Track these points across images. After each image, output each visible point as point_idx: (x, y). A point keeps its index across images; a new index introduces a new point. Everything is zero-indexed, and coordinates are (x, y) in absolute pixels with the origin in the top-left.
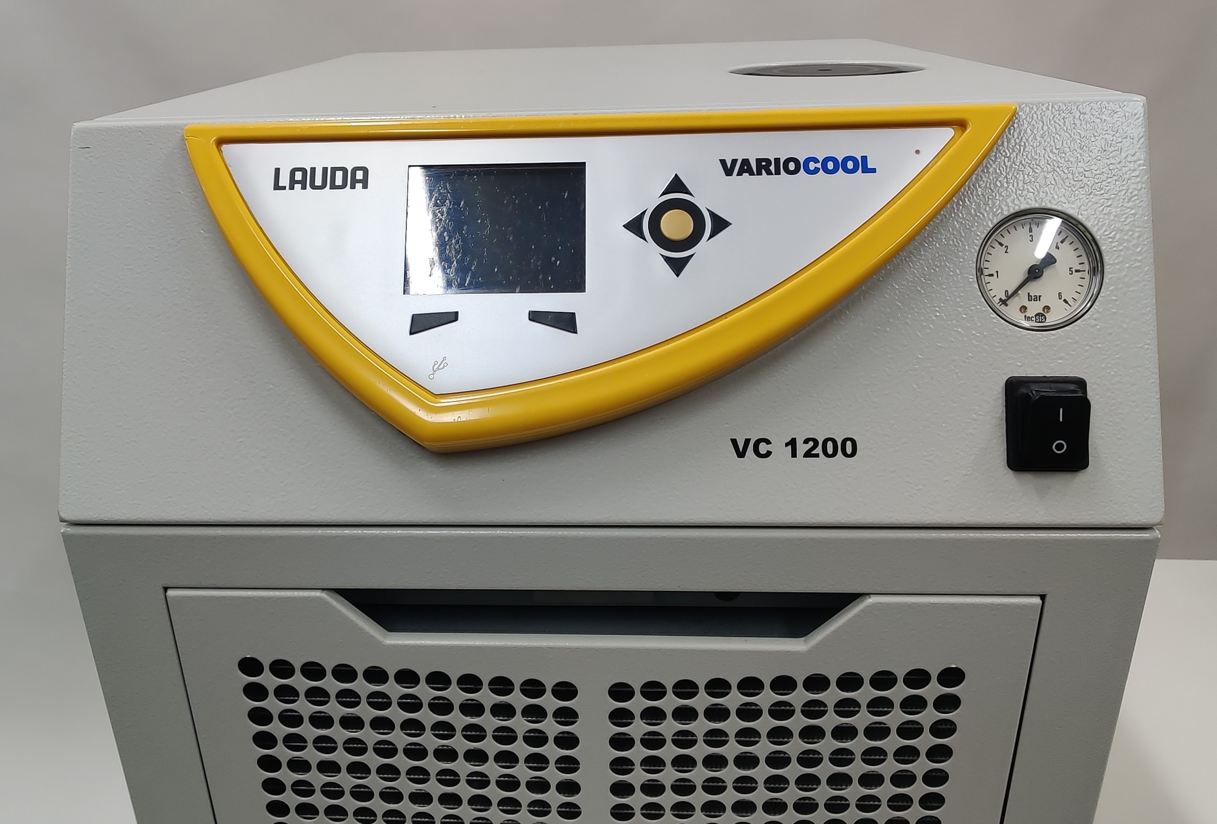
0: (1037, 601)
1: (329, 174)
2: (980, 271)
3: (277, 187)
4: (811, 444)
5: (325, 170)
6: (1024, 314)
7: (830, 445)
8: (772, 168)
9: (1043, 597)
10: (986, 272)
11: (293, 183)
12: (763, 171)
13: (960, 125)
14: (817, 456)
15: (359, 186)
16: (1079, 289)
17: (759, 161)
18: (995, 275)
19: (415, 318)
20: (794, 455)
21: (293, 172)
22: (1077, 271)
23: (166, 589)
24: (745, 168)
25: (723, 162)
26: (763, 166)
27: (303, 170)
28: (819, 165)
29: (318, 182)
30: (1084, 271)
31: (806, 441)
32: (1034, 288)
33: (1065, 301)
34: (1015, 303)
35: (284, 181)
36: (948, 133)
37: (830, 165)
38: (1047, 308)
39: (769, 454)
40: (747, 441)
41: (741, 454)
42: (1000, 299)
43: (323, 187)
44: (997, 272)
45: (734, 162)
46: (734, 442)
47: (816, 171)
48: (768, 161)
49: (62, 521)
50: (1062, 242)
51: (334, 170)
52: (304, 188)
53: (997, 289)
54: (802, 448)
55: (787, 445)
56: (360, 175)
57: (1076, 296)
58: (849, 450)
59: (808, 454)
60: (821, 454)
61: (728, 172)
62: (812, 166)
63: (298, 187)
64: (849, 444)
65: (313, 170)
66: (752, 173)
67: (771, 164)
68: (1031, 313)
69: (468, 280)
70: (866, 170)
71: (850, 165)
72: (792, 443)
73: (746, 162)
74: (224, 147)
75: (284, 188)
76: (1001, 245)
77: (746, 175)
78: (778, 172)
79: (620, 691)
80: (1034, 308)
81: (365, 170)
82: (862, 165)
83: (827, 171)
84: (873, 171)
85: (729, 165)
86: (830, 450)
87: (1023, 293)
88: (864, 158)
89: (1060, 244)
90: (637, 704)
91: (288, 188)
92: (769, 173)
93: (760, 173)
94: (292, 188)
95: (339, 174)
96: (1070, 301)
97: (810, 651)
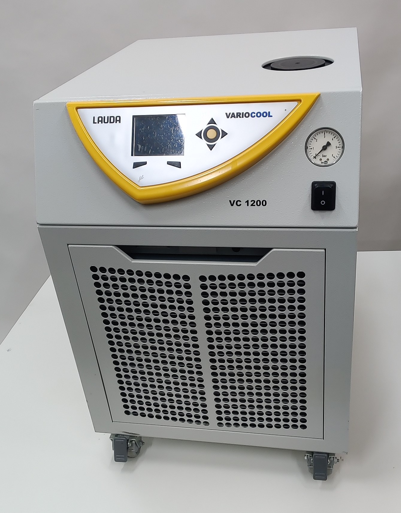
0: (323, 250)
1: (109, 118)
2: (306, 148)
3: (94, 123)
4: (253, 202)
5: (108, 117)
6: (321, 161)
7: (258, 202)
8: (241, 116)
9: (325, 249)
10: (309, 148)
11: (99, 121)
12: (238, 116)
13: (299, 101)
14: (255, 205)
15: (118, 122)
16: (339, 153)
17: (237, 113)
18: (313, 149)
19: (134, 164)
20: (248, 205)
21: (99, 118)
22: (338, 147)
23: (68, 245)
24: (233, 116)
25: (226, 114)
26: (239, 115)
27: (102, 117)
28: (255, 115)
29: (106, 121)
30: (340, 147)
31: (252, 201)
32: (324, 153)
33: (334, 157)
34: (318, 158)
35: (96, 121)
36: (296, 103)
37: (259, 115)
38: (328, 159)
39: (240, 205)
40: (234, 201)
41: (232, 205)
42: (314, 157)
43: (107, 122)
44: (313, 148)
45: (230, 114)
46: (230, 201)
47: (254, 116)
48: (240, 114)
49: (38, 224)
50: (334, 138)
51: (111, 117)
52: (102, 123)
53: (312, 153)
54: (250, 203)
55: (246, 202)
56: (118, 119)
57: (337, 155)
58: (264, 204)
59: (252, 205)
60: (256, 205)
61: (228, 117)
62: (253, 115)
63: (100, 122)
64: (264, 202)
65: (104, 117)
66: (235, 117)
67: (241, 114)
68: (323, 161)
69: (150, 151)
70: (270, 116)
71: (265, 114)
72: (247, 202)
73: (233, 114)
74: (78, 110)
75: (96, 123)
76: (315, 139)
77: (233, 118)
78: (243, 117)
79: (203, 278)
80: (324, 159)
81: (120, 117)
82: (268, 115)
83: (258, 116)
84: (272, 116)
85: (228, 115)
86: (259, 204)
87: (321, 155)
88: (269, 112)
89: (333, 138)
90: (208, 282)
91: (97, 123)
92: (240, 117)
93: (237, 117)
94: (98, 123)
95: (112, 118)
96: (335, 157)
97: (257, 266)
